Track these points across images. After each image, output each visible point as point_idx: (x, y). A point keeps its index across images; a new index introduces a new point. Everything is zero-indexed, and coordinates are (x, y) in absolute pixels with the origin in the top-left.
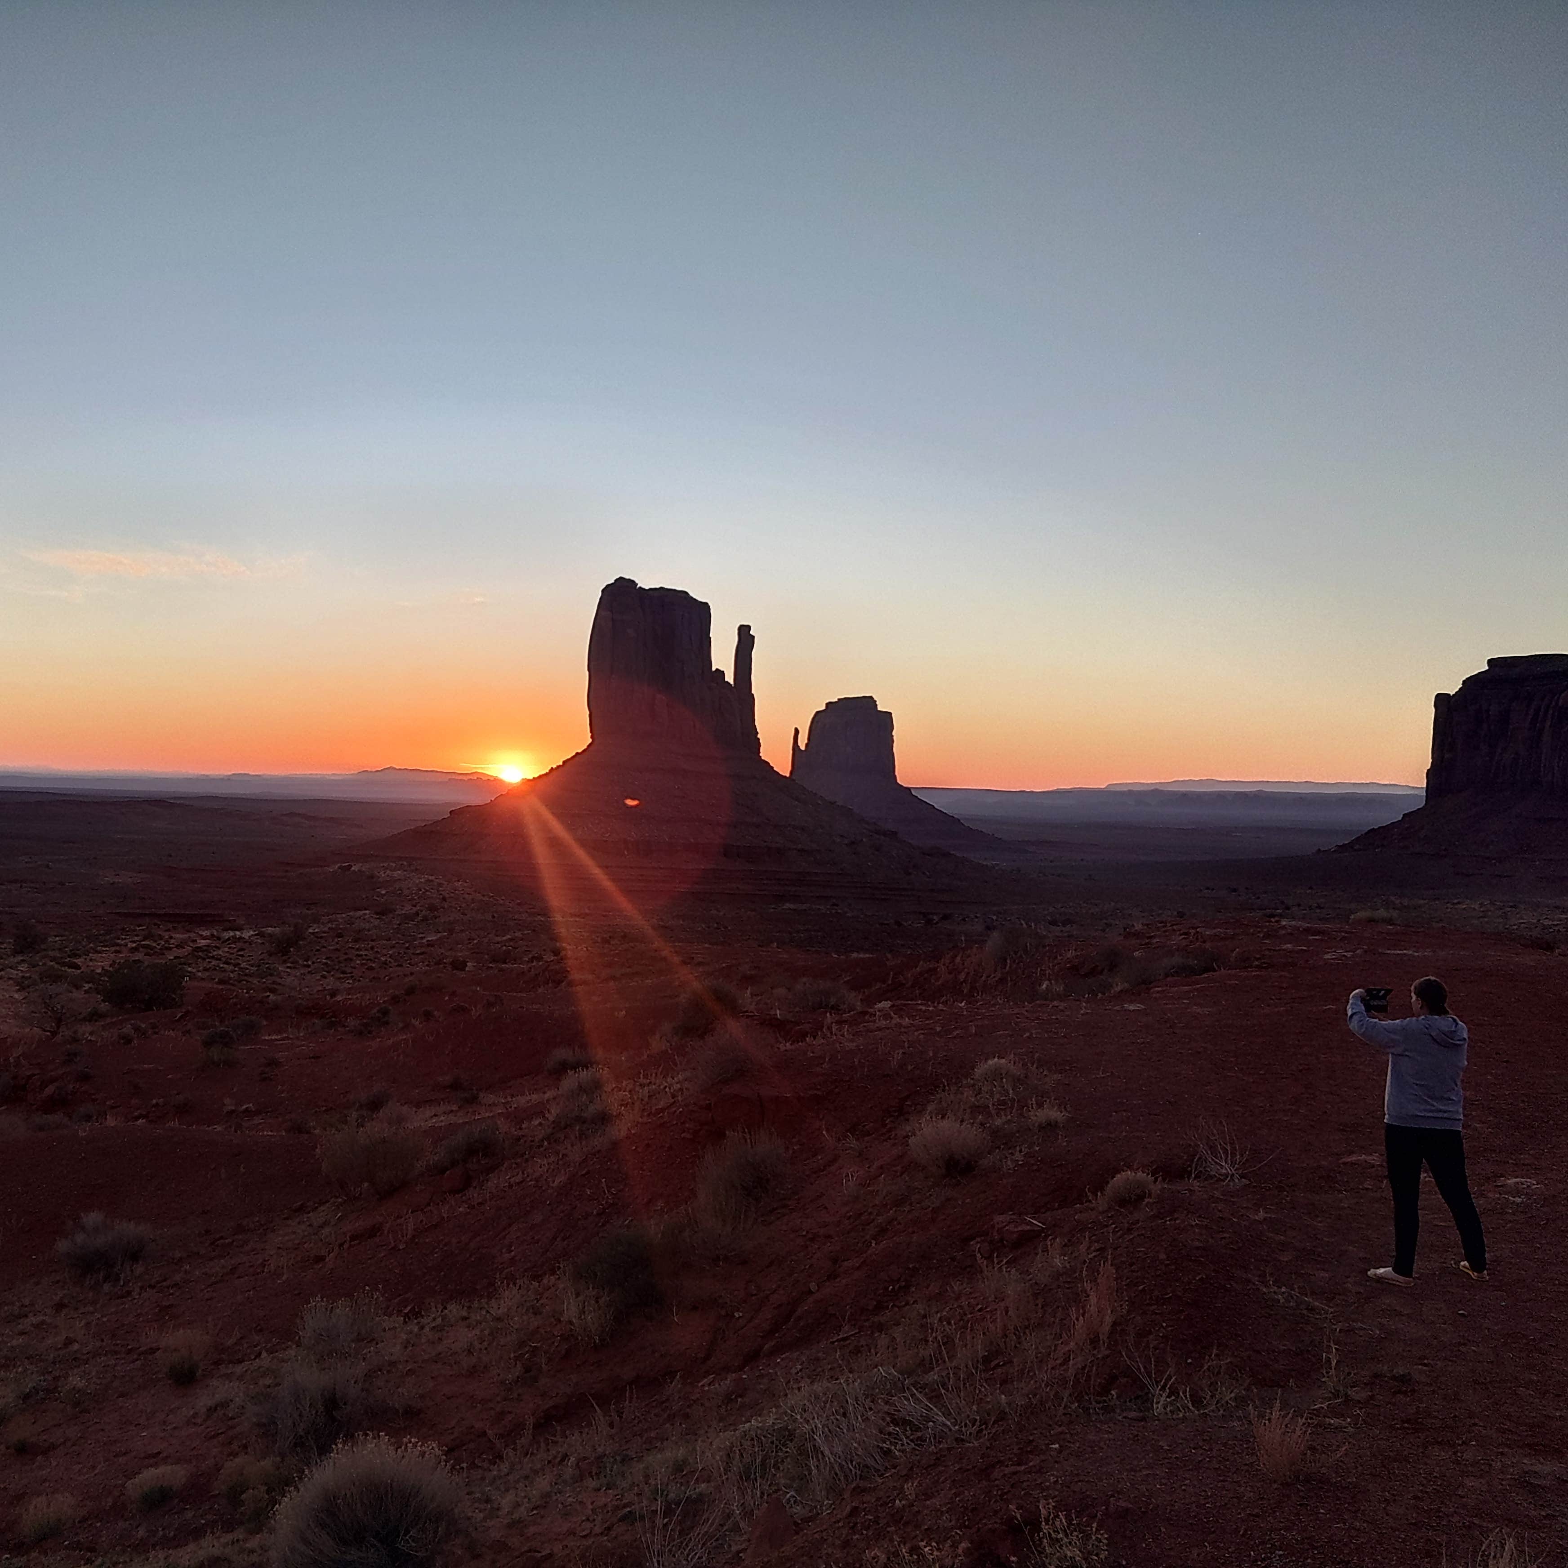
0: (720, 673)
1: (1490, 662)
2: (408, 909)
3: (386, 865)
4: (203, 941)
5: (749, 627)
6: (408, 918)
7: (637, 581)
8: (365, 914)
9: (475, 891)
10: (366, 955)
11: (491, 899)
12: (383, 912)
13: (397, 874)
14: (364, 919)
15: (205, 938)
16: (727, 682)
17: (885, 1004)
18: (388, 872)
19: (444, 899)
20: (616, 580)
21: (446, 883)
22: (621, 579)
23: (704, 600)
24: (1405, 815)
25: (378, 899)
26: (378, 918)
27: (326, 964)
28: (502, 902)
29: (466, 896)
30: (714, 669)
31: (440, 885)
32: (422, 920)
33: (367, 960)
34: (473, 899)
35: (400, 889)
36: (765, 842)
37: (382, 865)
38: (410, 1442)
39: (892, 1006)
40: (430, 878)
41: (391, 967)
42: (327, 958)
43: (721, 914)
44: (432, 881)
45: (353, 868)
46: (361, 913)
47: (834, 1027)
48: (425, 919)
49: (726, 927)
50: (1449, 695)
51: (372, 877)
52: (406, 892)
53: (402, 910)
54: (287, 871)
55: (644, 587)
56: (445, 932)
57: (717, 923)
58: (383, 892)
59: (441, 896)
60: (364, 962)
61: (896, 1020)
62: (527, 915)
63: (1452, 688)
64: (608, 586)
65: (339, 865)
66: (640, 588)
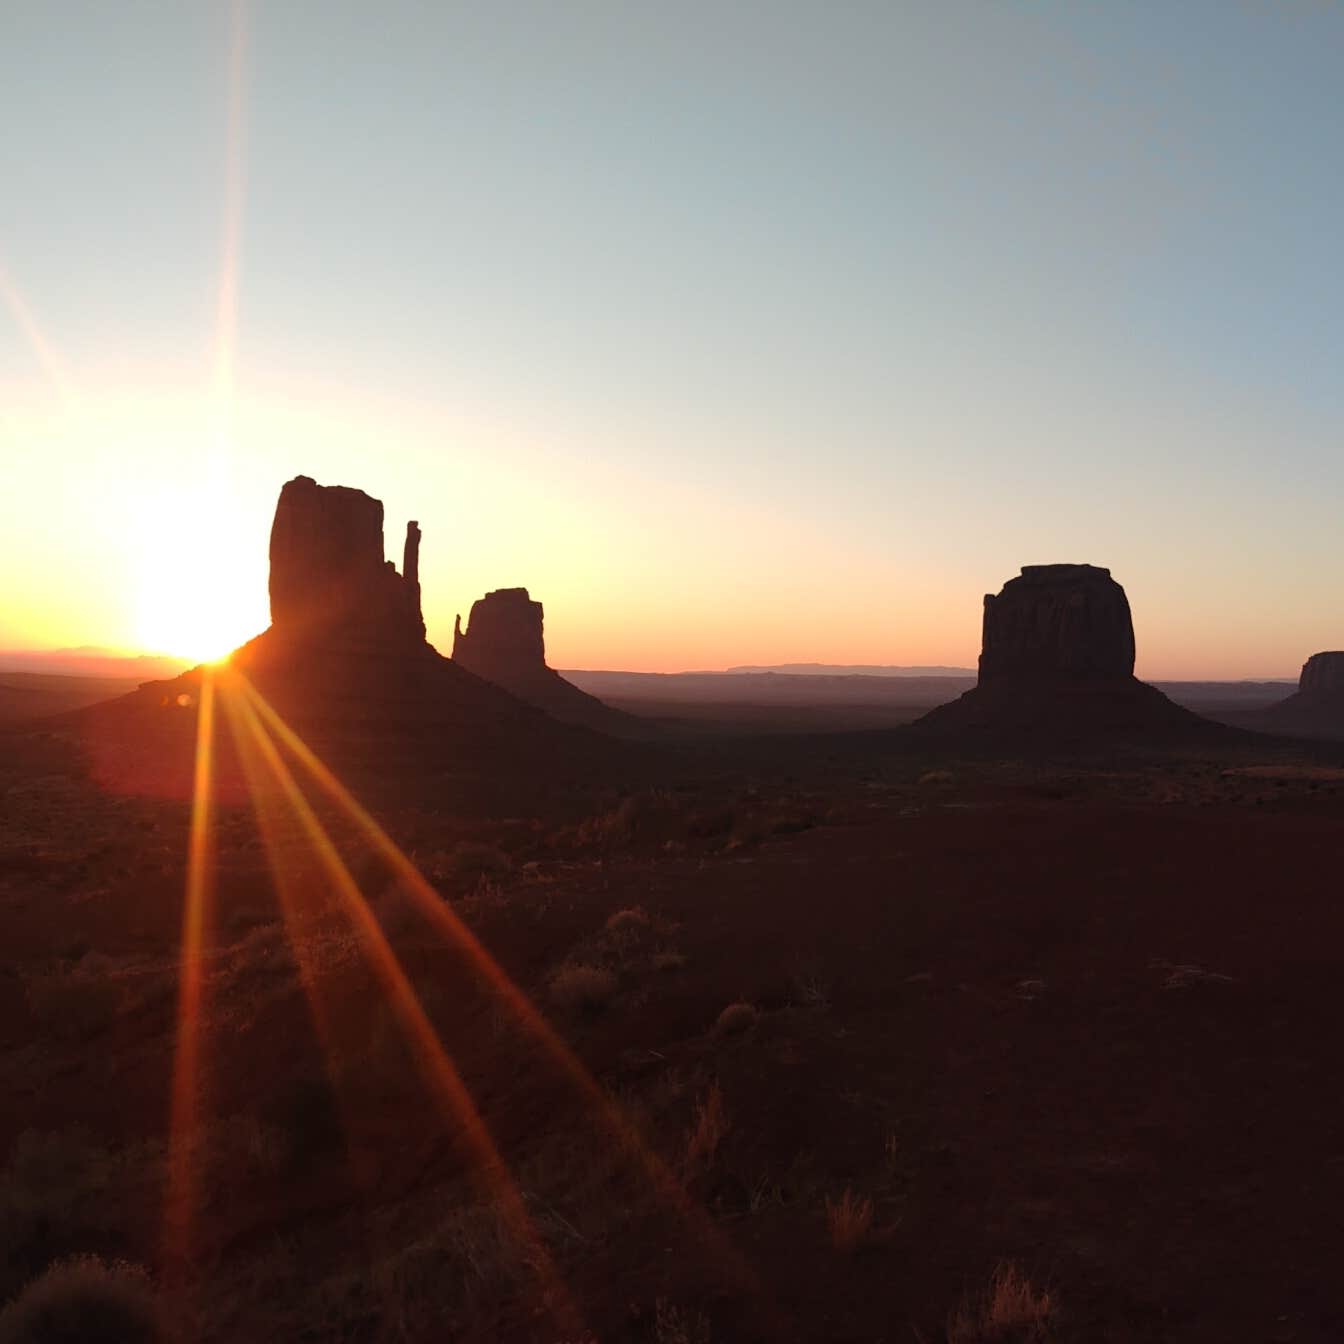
0: (391, 565)
1: (1024, 570)
5: (416, 523)
7: (316, 480)
16: (397, 573)
17: (532, 865)
20: (296, 478)
22: (300, 477)
23: (377, 498)
24: (964, 694)
30: (386, 561)
38: (119, 1263)
39: (540, 866)
47: (488, 887)
50: (993, 596)
55: (322, 485)
61: (541, 878)
63: (996, 590)
64: (288, 483)
66: (319, 486)
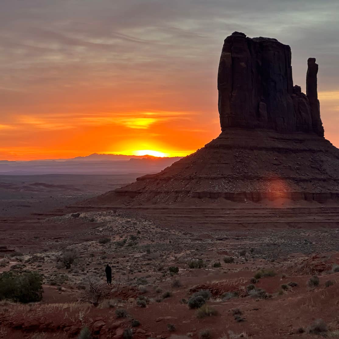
0: (298, 88)
2: (117, 239)
3: (100, 213)
4: (12, 262)
5: (314, 60)
6: (120, 245)
8: (93, 243)
9: (157, 227)
10: (118, 266)
11: (167, 232)
12: (104, 241)
13: (108, 218)
14: (93, 246)
15: (13, 261)
16: (303, 93)
18: (102, 217)
19: (139, 232)
20: (233, 34)
21: (138, 223)
22: (236, 33)
23: (286, 44)
25: (98, 234)
26: (101, 245)
27: (95, 272)
28: (173, 233)
29: (152, 230)
30: (294, 86)
31: (135, 224)
32: (129, 246)
33: (120, 269)
34: (156, 232)
35: (111, 227)
36: (329, 190)
37: (98, 213)
40: (129, 220)
41: (135, 273)
42: (95, 269)
43: (307, 235)
44: (129, 222)
45: (80, 216)
46: (90, 242)
48: (130, 245)
49: (311, 243)
51: (93, 220)
52: (115, 229)
53: (114, 240)
54: (39, 219)
55: (250, 37)
56: (145, 252)
57: (305, 241)
58: (101, 229)
59: (137, 231)
60: (118, 270)
62: (190, 240)
64: (228, 37)
65: (71, 214)
66: (248, 38)
